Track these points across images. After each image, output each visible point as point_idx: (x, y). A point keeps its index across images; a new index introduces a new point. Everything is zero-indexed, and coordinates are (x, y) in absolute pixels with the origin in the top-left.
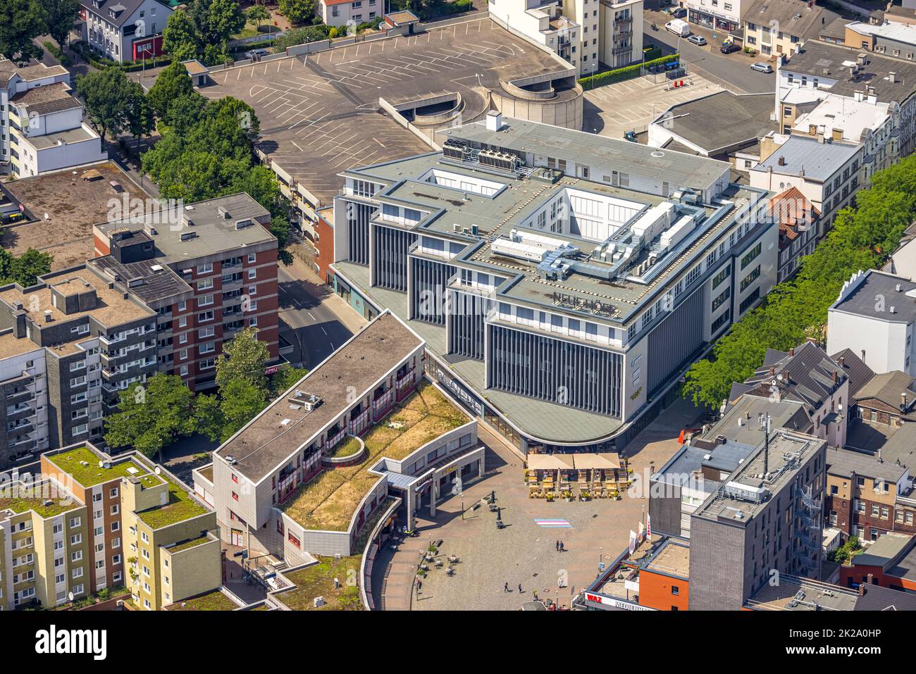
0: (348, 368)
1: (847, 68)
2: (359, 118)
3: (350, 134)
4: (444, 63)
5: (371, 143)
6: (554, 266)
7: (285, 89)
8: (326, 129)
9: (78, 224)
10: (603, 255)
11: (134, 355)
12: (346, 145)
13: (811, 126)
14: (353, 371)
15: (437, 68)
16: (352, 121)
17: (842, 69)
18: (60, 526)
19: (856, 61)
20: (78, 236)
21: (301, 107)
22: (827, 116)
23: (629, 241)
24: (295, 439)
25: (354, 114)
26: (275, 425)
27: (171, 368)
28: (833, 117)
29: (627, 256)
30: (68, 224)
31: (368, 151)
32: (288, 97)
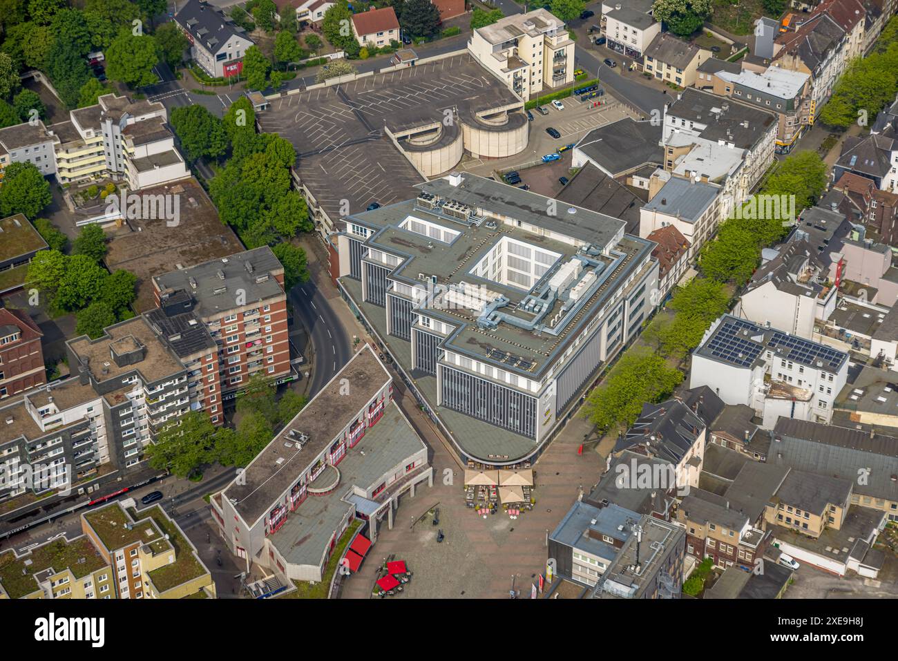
0: (332, 404)
1: (715, 114)
2: (370, 144)
3: (361, 158)
4: (432, 93)
5: (376, 167)
6: (489, 319)
7: (320, 116)
8: (345, 154)
9: (162, 237)
10: (527, 307)
11: (172, 399)
12: (358, 169)
13: (686, 171)
14: (336, 408)
15: (427, 98)
16: (364, 146)
17: (710, 115)
18: (90, 583)
19: (721, 108)
20: (160, 247)
21: (329, 133)
22: (698, 159)
23: (545, 297)
24: (285, 478)
25: (365, 140)
26: (271, 464)
27: (203, 398)
28: (702, 160)
29: (544, 310)
30: (155, 235)
31: (372, 175)
32: (322, 123)
